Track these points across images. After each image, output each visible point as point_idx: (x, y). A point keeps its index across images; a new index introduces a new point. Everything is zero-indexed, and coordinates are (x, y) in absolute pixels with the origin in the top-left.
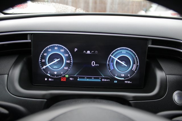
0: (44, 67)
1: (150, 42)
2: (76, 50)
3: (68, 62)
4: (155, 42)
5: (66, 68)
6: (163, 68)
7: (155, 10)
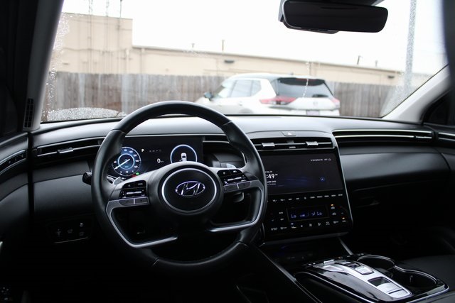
0: (117, 168)
1: (204, 138)
2: (143, 150)
3: (137, 161)
4: (208, 138)
5: (136, 167)
6: (218, 159)
7: (230, 96)
